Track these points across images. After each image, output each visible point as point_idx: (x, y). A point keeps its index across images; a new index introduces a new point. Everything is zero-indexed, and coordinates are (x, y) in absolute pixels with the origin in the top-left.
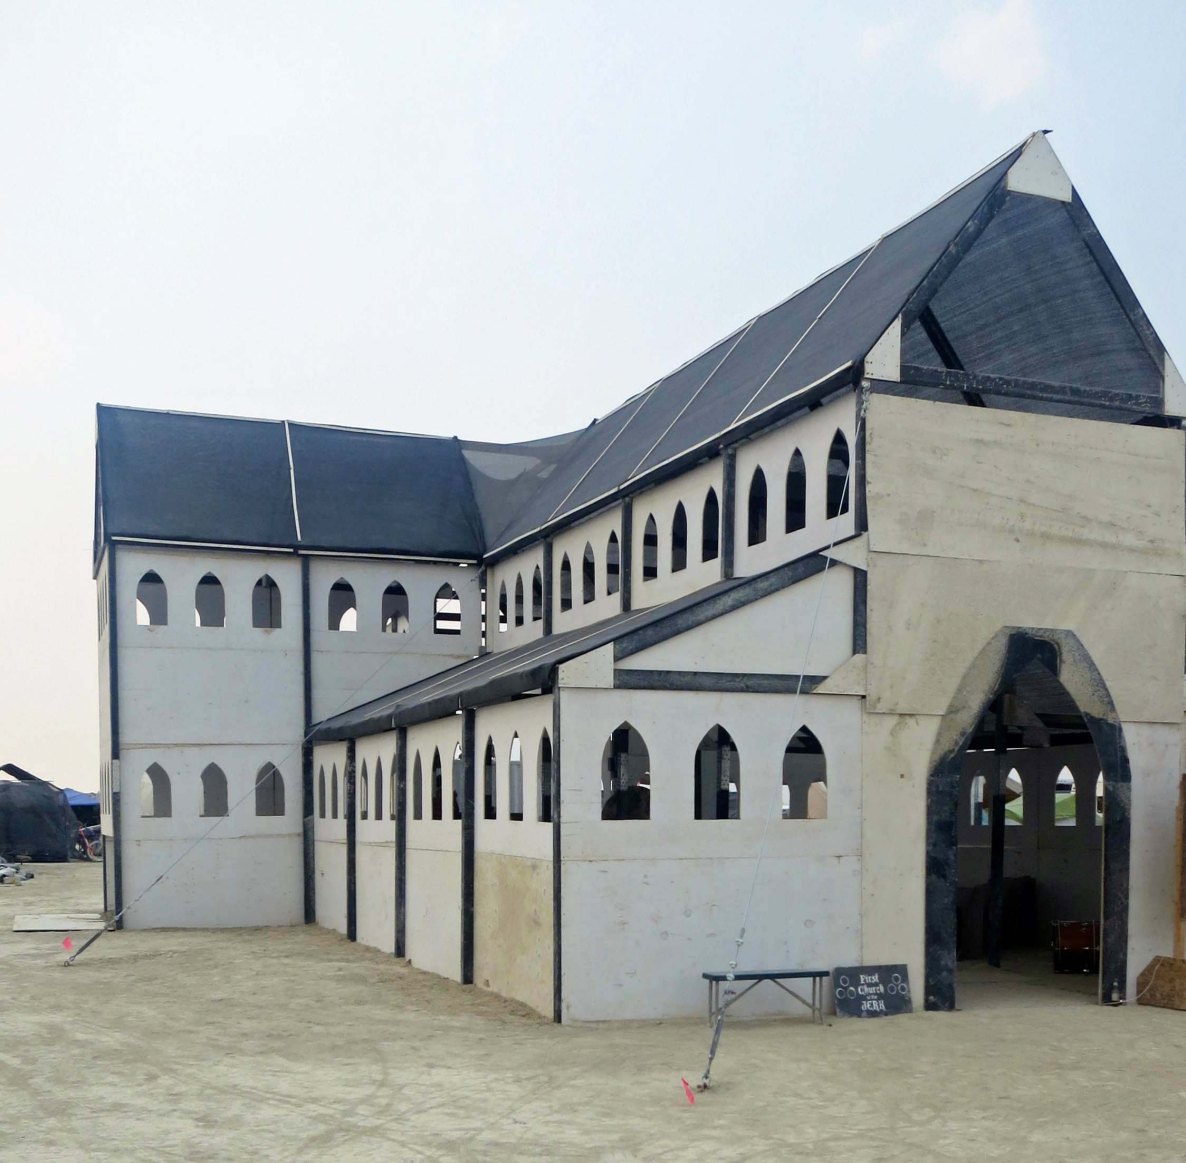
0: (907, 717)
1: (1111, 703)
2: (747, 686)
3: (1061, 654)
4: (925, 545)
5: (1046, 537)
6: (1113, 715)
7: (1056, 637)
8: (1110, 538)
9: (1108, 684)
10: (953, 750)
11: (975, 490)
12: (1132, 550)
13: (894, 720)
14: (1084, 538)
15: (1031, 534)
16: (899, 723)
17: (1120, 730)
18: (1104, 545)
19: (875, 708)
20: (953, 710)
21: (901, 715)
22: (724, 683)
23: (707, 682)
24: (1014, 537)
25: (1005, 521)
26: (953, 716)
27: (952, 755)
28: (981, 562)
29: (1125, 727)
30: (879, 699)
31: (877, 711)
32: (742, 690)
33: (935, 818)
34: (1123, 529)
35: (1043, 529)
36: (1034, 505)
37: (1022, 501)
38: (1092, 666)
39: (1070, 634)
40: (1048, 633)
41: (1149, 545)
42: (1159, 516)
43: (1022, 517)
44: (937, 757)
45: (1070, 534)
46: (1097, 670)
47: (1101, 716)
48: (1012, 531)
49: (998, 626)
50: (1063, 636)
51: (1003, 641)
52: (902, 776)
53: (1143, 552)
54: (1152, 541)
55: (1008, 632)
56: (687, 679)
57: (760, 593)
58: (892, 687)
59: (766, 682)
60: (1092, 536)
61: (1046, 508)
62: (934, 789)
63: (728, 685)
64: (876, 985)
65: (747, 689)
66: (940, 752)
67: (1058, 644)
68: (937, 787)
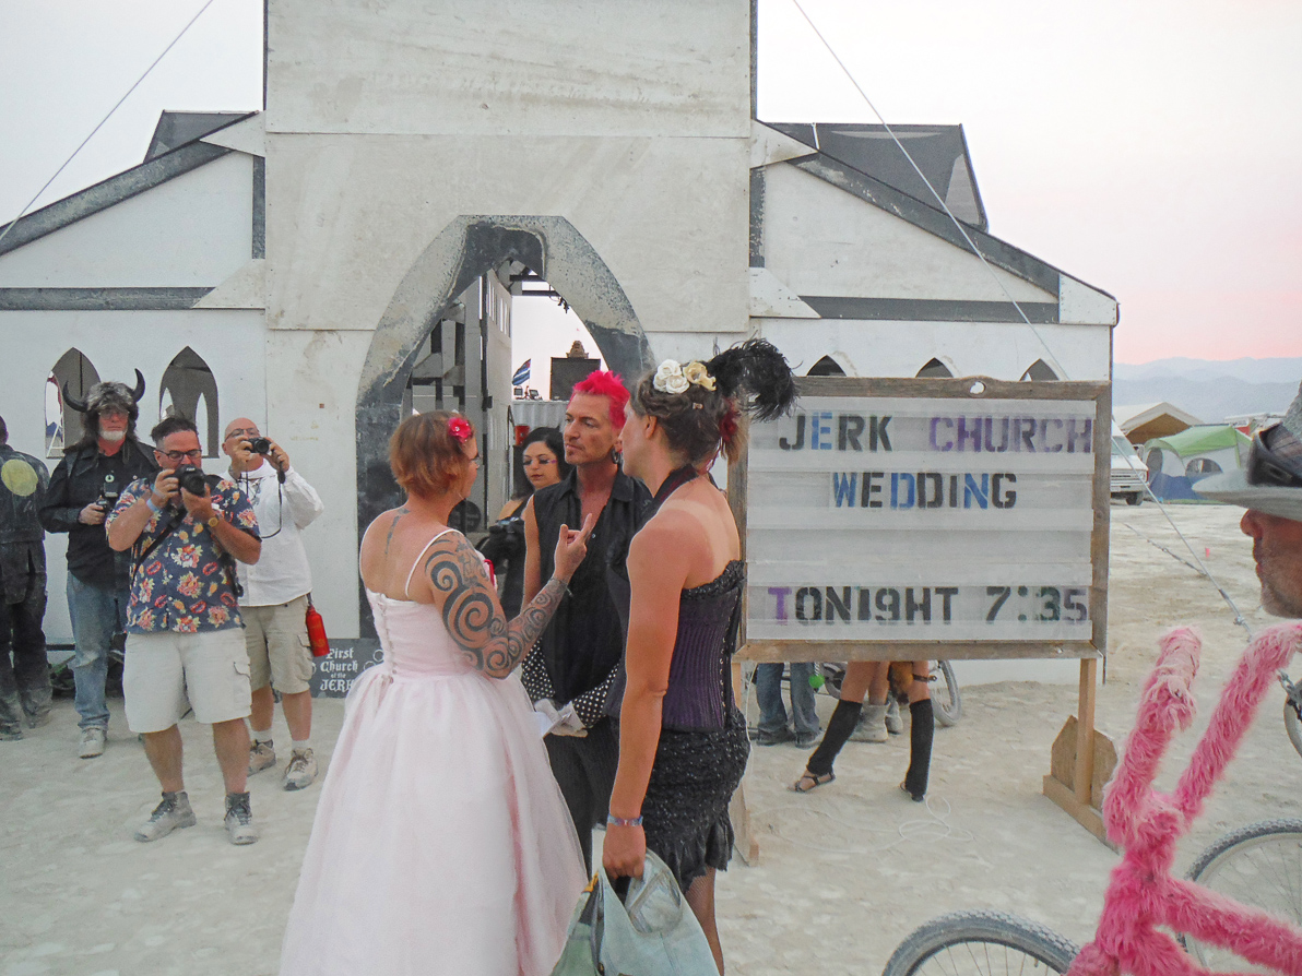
0: (326, 333)
1: (630, 309)
2: (107, 303)
3: (547, 247)
4: (346, 121)
5: (530, 100)
6: (633, 323)
7: (538, 225)
8: (628, 94)
9: (623, 284)
10: (390, 374)
11: (424, 49)
12: (661, 109)
13: (310, 337)
14: (588, 97)
15: (508, 98)
16: (315, 342)
17: (645, 343)
18: (619, 105)
19: (277, 323)
20: (385, 324)
21: (317, 331)
22: (76, 299)
23: (55, 299)
24: (480, 103)
25: (468, 84)
26: (387, 330)
27: (389, 380)
28: (426, 137)
29: (650, 337)
30: (282, 313)
31: (280, 327)
32: (100, 308)
33: (368, 457)
34: (647, 82)
35: (526, 90)
36: (511, 61)
37: (494, 57)
38: (596, 260)
39: (560, 221)
40: (525, 222)
41: (692, 101)
42: (710, 62)
43: (494, 76)
44: (368, 383)
45: (567, 94)
46: (604, 265)
47: (613, 326)
48: (477, 96)
49: (453, 215)
50: (550, 224)
51: (459, 235)
52: (322, 406)
53: (683, 110)
54: (695, 96)
55: (466, 223)
56: (30, 296)
57: (124, 193)
58: (300, 297)
59: (131, 296)
60: (600, 96)
61: (531, 63)
62: (365, 421)
63: (82, 302)
64: (348, 661)
65: (107, 306)
66: (372, 376)
67: (542, 235)
68: (370, 419)
